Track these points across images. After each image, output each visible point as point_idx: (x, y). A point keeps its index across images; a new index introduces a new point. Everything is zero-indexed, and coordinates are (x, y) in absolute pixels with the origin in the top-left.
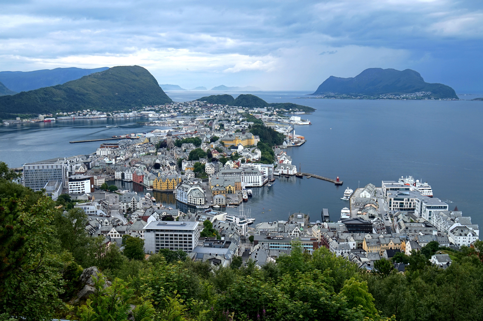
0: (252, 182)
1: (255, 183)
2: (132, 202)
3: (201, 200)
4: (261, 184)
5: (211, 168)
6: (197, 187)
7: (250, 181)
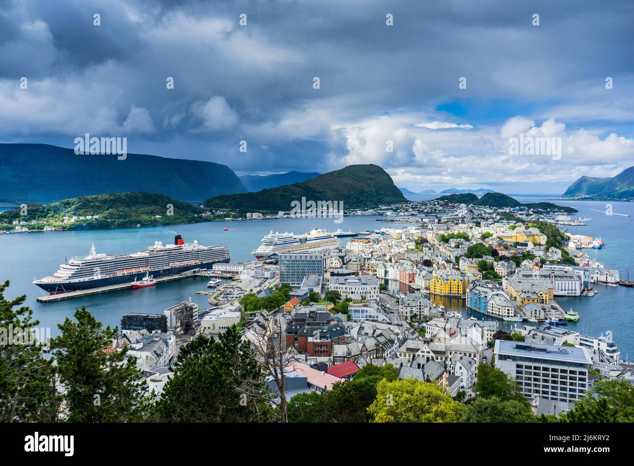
0: (565, 290)
1: (570, 292)
2: (418, 307)
3: (508, 310)
4: (578, 293)
5: (503, 269)
6: (500, 292)
7: (563, 288)
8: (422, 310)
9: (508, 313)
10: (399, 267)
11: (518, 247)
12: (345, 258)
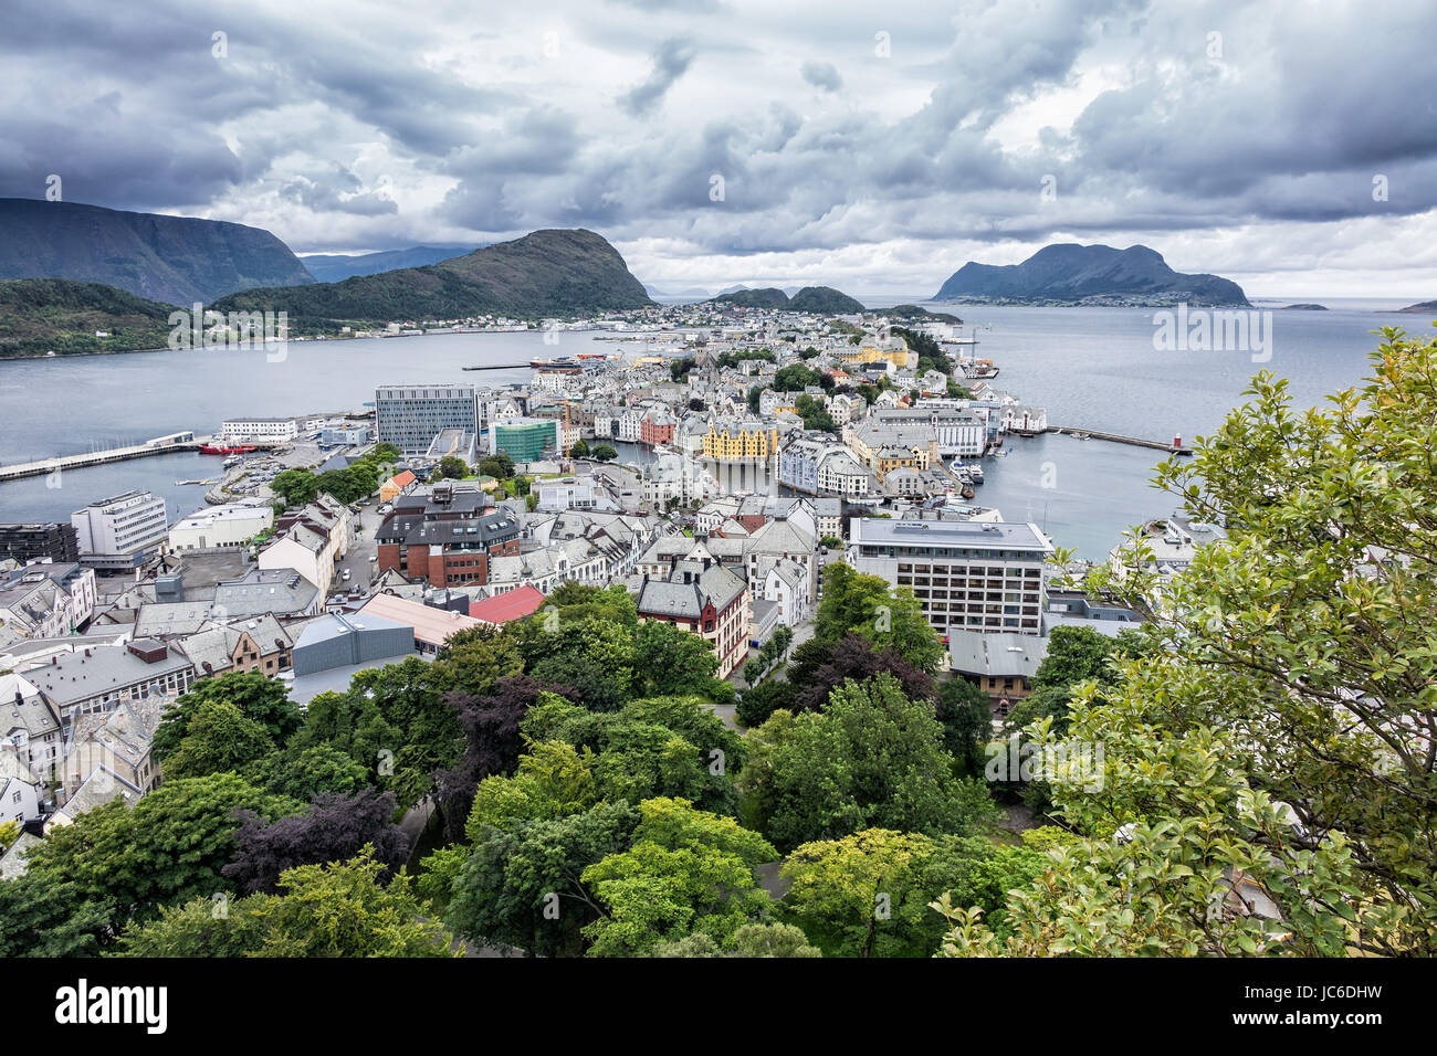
0: (957, 444)
1: (966, 447)
2: (681, 483)
3: (858, 482)
4: (980, 450)
5: (843, 409)
6: (841, 448)
7: (954, 441)
8: (689, 488)
9: (857, 488)
10: (642, 413)
11: (868, 370)
12: (528, 401)
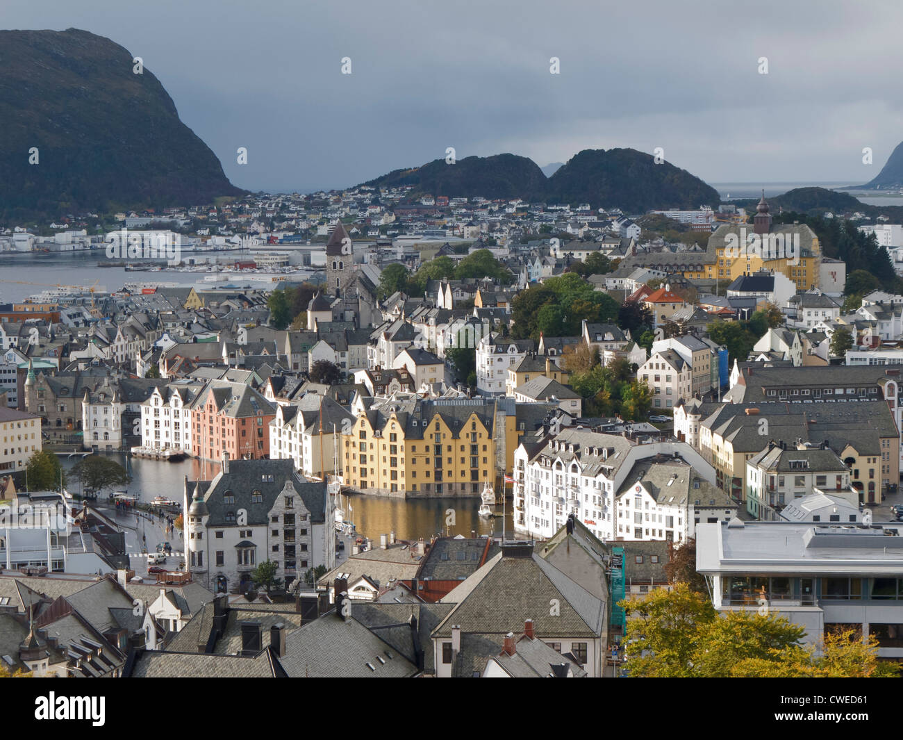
2: (280, 526)
5: (673, 372)
8: (299, 539)
11: (730, 293)
